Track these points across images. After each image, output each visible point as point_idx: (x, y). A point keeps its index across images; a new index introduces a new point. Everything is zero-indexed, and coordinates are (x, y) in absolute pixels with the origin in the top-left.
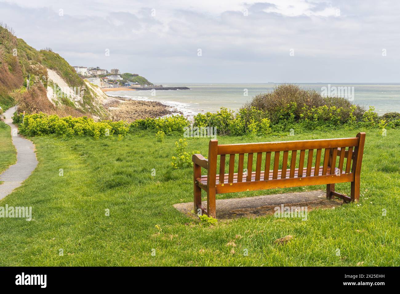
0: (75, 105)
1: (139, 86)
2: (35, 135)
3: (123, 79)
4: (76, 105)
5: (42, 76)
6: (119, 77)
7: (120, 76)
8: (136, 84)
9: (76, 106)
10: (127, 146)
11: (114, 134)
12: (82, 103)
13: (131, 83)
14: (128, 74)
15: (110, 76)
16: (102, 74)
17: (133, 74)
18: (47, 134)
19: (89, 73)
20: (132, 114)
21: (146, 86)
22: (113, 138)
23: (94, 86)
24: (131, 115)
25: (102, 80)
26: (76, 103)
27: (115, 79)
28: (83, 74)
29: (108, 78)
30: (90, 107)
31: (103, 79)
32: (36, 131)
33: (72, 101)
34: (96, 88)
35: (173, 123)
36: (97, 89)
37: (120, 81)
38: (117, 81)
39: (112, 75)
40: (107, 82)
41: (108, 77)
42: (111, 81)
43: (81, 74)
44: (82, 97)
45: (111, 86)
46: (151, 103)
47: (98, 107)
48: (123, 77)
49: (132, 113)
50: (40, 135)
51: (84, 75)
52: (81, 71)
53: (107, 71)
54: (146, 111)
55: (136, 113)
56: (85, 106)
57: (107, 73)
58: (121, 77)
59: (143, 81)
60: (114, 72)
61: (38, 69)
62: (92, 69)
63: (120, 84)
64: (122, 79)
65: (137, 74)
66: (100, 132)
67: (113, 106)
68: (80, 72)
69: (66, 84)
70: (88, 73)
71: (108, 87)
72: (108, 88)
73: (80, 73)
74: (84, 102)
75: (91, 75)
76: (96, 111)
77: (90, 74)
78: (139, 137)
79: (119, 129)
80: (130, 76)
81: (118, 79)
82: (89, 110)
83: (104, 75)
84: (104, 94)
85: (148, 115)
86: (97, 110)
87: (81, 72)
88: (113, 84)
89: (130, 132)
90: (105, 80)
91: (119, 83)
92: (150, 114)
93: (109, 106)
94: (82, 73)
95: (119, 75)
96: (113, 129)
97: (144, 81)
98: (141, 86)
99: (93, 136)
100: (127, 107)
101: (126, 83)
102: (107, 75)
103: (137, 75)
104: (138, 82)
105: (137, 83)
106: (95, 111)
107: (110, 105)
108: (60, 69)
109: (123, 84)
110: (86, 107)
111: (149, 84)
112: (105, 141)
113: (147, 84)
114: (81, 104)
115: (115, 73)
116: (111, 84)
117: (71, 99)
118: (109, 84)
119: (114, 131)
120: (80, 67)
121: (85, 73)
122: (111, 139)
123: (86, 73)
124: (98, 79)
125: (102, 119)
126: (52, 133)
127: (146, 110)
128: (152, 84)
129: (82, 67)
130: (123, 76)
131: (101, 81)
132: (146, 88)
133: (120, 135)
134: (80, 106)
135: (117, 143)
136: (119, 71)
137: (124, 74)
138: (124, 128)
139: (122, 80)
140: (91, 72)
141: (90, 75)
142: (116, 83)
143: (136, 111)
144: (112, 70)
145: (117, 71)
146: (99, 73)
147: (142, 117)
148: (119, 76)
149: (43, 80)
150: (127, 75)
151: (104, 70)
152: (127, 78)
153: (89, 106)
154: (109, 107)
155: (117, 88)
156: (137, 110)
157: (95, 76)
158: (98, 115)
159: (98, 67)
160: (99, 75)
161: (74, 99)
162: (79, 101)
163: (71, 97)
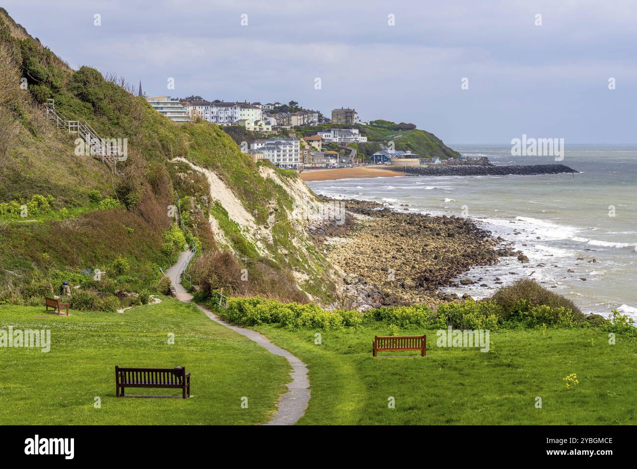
0: (256, 249)
1: (415, 163)
2: (254, 324)
3: (369, 140)
4: (259, 248)
5: (200, 196)
6: (355, 134)
7: (360, 132)
8: (407, 157)
9: (259, 252)
10: (358, 338)
11: (345, 326)
12: (271, 242)
13: (391, 153)
14: (383, 122)
15: (329, 131)
16: (304, 125)
17: (397, 123)
18: (268, 323)
19: (268, 123)
20: (386, 258)
21: (438, 161)
22: (344, 330)
23: (288, 176)
24: (384, 260)
25: (305, 143)
26: (259, 244)
27: (342, 140)
28: (251, 127)
29: (324, 137)
30: (286, 252)
31: (309, 142)
32: (256, 319)
33: (250, 241)
34: (291, 181)
35: (411, 314)
37: (360, 146)
38: (352, 145)
39: (335, 126)
40: (319, 149)
41: (324, 135)
42: (329, 146)
43: (244, 127)
44: (270, 228)
45: (333, 161)
46: (444, 223)
47: (304, 250)
48: (367, 135)
49: (389, 256)
50: (261, 324)
51: (252, 129)
52: (243, 118)
53: (320, 116)
54: (427, 248)
55: (397, 256)
56: (277, 250)
57: (320, 121)
58: (362, 133)
60: (342, 117)
61: (193, 181)
62: (275, 108)
63: (357, 156)
64: (364, 140)
65: (410, 125)
66: (330, 323)
67: (337, 235)
68: (241, 120)
69: (236, 201)
70: (263, 123)
71: (324, 165)
72: (321, 168)
73: (241, 124)
74: (275, 241)
75: (274, 128)
76: (301, 260)
77: (270, 127)
78: (373, 330)
79: (350, 320)
80: (389, 128)
81: (352, 139)
82: (286, 259)
83: (311, 128)
84: (311, 196)
85: (430, 262)
86: (302, 258)
87: (244, 120)
88: (336, 157)
89: (363, 323)
90: (315, 144)
91: (354, 152)
92: (436, 258)
93: (326, 235)
94: (246, 122)
95: (357, 126)
96: (344, 321)
97: (429, 146)
98: (422, 162)
99: (322, 327)
100: (377, 236)
101: (378, 154)
102: (321, 129)
103: (412, 127)
104: (413, 150)
105: (409, 153)
106: (298, 260)
107: (330, 230)
108: (224, 166)
109: (368, 154)
110: (279, 251)
111: (446, 152)
112: (336, 333)
113: (442, 153)
114: (269, 247)
115: (344, 120)
116: (332, 156)
117: (248, 236)
118: (326, 155)
119: (345, 322)
120: (242, 106)
121: (256, 123)
122: (341, 332)
123: (259, 124)
124: (293, 143)
125: (312, 280)
126: (274, 322)
127: (426, 245)
128: (457, 153)
129: (248, 106)
130: (367, 130)
131: (303, 147)
132: (437, 169)
133: (351, 328)
134: (266, 251)
135: (348, 336)
136: (356, 116)
137: (371, 123)
138: (356, 319)
139: (364, 144)
140: (273, 121)
141: (270, 130)
142: (348, 153)
143: (398, 251)
144: (335, 113)
145: (349, 114)
146: (296, 121)
147: (413, 267)
148: (356, 131)
149: (202, 204)
150: (379, 124)
151: (312, 112)
152: (378, 138)
153: (286, 249)
154: (328, 238)
155: (348, 169)
156: (404, 246)
157: (285, 134)
158: (305, 269)
159: (292, 103)
160: (298, 129)
161: (252, 231)
162: (264, 240)
163: (248, 231)
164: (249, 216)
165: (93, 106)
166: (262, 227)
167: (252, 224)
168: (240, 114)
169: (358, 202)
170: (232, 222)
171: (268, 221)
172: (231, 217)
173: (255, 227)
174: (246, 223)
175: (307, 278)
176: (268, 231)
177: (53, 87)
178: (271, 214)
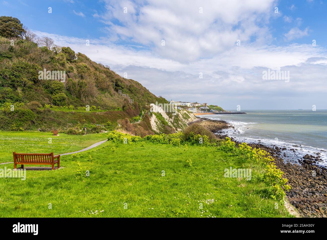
0: (168, 123)
1: (217, 112)
8: (216, 111)
12: (173, 122)
13: (213, 110)
17: (214, 105)
21: (221, 112)
28: (188, 106)
30: (176, 124)
36: (191, 114)
37: (207, 109)
38: (206, 109)
39: (203, 106)
41: (201, 107)
42: (202, 109)
45: (203, 112)
46: (220, 121)
56: (174, 124)
58: (208, 107)
59: (220, 110)
60: (205, 105)
62: (193, 103)
63: (207, 111)
72: (200, 113)
75: (192, 106)
83: (199, 106)
90: (199, 109)
91: (207, 110)
95: (207, 106)
98: (218, 112)
101: (211, 110)
102: (201, 106)
103: (217, 106)
104: (217, 110)
105: (216, 110)
106: (179, 126)
109: (209, 111)
111: (223, 110)
117: (167, 120)
118: (201, 111)
120: (187, 103)
123: (190, 105)
124: (195, 109)
127: (215, 125)
128: (225, 111)
129: (188, 103)
131: (197, 109)
134: (171, 124)
136: (207, 104)
139: (208, 109)
142: (205, 110)
144: (203, 104)
146: (197, 105)
149: (150, 112)
150: (211, 106)
151: (200, 104)
152: (211, 108)
155: (205, 113)
156: (210, 125)
157: (194, 107)
159: (196, 102)
160: (197, 106)
161: (168, 120)
162: (171, 122)
163: (167, 119)
164: (168, 116)
165: (131, 92)
166: (171, 119)
167: (168, 118)
168: (186, 104)
169: (205, 118)
170: (163, 118)
171: (172, 118)
172: (163, 116)
173: (169, 119)
174: (167, 118)
175: (181, 130)
176: (172, 120)
177: (122, 87)
178: (173, 116)
